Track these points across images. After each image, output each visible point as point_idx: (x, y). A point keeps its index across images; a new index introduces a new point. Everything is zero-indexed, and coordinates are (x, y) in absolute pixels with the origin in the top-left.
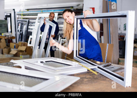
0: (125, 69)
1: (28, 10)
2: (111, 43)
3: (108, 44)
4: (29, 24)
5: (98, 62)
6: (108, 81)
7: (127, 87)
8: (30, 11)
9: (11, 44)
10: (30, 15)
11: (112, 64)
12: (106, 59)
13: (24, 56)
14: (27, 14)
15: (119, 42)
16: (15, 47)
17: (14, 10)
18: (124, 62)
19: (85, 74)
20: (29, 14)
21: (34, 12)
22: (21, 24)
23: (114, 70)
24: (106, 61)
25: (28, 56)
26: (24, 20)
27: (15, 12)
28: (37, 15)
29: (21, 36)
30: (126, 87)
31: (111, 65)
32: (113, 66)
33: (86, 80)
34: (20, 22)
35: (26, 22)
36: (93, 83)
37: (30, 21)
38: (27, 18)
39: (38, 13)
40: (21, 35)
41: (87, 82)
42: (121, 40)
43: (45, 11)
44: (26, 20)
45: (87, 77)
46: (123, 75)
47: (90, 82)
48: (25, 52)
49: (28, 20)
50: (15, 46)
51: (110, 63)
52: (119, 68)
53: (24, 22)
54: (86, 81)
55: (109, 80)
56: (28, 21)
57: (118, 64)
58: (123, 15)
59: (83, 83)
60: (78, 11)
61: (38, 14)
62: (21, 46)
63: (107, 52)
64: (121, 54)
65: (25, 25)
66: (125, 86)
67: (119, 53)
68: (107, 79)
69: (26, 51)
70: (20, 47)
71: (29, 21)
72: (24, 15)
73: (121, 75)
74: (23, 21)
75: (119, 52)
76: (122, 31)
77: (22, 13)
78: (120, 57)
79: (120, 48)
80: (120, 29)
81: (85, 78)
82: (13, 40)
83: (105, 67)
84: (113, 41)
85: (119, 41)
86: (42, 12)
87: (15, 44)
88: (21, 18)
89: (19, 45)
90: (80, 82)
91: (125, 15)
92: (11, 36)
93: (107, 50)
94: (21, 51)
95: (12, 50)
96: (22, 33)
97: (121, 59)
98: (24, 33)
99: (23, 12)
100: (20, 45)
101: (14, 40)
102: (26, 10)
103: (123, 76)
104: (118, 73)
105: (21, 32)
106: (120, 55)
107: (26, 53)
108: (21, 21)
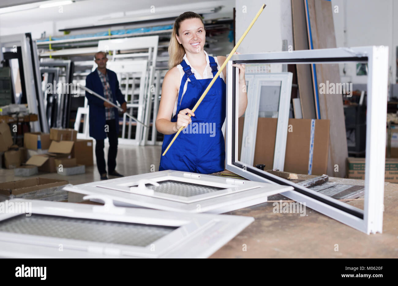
0: (366, 188)
1: (67, 31)
2: (324, 117)
3: (313, 120)
4: (75, 74)
5: (294, 176)
6: (325, 221)
7: (371, 233)
8: (73, 33)
9: (27, 136)
10: (75, 47)
11: (330, 178)
12: (310, 163)
13: (69, 169)
14: (67, 45)
15: (345, 109)
16: (39, 146)
17: (28, 35)
18: (364, 170)
19: (263, 210)
20: (73, 45)
21: (88, 35)
22: (49, 74)
23: (336, 193)
24: (310, 170)
25: (82, 168)
26: (58, 61)
27: (31, 42)
28: (96, 46)
29: (50, 109)
30: (368, 233)
31: (327, 180)
32: (335, 183)
33: (267, 223)
34: (47, 68)
35: (64, 69)
36: (287, 230)
37: (76, 63)
38: (65, 57)
39: (98, 40)
40: (53, 106)
41: (271, 228)
42: (351, 104)
43: (119, 31)
44: (65, 62)
45: (269, 217)
46: (362, 205)
47: (280, 227)
48: (69, 157)
49: (69, 62)
50: (39, 143)
51: (324, 175)
52: (350, 186)
53: (58, 69)
54: (268, 227)
55: (326, 219)
56: (69, 66)
57: (347, 176)
58: (360, 56)
59: (262, 231)
60: (217, 27)
61: (100, 43)
62: (58, 141)
63: (311, 142)
64: (353, 145)
65: (62, 76)
66: (366, 230)
67: (348, 143)
68: (321, 218)
69: (73, 153)
70: (54, 144)
71: (72, 64)
72: (56, 47)
73: (357, 206)
74: (55, 66)
75: (348, 139)
76: (351, 77)
77: (50, 42)
78: (350, 155)
79: (349, 129)
80: (344, 72)
81: (266, 218)
82: (31, 124)
83: (312, 186)
84: (327, 110)
85: (346, 106)
86: (111, 35)
87: (39, 136)
88: (48, 57)
89: (51, 138)
90: (255, 229)
91: (364, 56)
92: (26, 114)
93: (312, 136)
94: (60, 156)
95: (32, 153)
96: (55, 101)
97: (353, 160)
98: (59, 102)
99: (52, 40)
100: (56, 138)
101: (35, 126)
102: (62, 33)
103: (363, 208)
104: (346, 202)
105: (51, 100)
106: (349, 149)
107: (74, 160)
108: (49, 65)
